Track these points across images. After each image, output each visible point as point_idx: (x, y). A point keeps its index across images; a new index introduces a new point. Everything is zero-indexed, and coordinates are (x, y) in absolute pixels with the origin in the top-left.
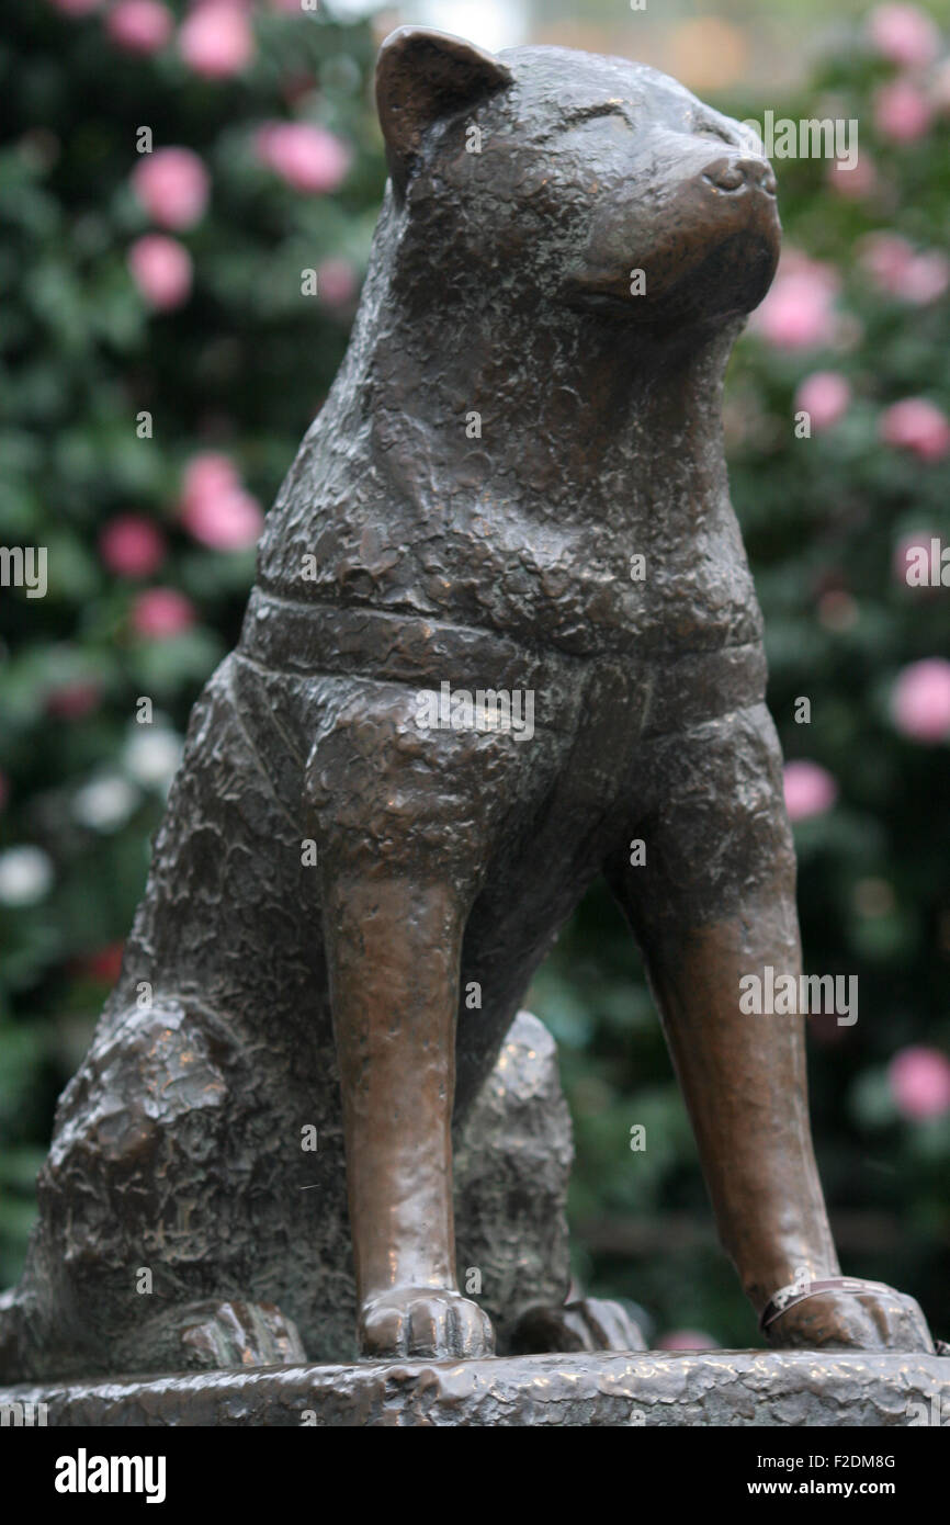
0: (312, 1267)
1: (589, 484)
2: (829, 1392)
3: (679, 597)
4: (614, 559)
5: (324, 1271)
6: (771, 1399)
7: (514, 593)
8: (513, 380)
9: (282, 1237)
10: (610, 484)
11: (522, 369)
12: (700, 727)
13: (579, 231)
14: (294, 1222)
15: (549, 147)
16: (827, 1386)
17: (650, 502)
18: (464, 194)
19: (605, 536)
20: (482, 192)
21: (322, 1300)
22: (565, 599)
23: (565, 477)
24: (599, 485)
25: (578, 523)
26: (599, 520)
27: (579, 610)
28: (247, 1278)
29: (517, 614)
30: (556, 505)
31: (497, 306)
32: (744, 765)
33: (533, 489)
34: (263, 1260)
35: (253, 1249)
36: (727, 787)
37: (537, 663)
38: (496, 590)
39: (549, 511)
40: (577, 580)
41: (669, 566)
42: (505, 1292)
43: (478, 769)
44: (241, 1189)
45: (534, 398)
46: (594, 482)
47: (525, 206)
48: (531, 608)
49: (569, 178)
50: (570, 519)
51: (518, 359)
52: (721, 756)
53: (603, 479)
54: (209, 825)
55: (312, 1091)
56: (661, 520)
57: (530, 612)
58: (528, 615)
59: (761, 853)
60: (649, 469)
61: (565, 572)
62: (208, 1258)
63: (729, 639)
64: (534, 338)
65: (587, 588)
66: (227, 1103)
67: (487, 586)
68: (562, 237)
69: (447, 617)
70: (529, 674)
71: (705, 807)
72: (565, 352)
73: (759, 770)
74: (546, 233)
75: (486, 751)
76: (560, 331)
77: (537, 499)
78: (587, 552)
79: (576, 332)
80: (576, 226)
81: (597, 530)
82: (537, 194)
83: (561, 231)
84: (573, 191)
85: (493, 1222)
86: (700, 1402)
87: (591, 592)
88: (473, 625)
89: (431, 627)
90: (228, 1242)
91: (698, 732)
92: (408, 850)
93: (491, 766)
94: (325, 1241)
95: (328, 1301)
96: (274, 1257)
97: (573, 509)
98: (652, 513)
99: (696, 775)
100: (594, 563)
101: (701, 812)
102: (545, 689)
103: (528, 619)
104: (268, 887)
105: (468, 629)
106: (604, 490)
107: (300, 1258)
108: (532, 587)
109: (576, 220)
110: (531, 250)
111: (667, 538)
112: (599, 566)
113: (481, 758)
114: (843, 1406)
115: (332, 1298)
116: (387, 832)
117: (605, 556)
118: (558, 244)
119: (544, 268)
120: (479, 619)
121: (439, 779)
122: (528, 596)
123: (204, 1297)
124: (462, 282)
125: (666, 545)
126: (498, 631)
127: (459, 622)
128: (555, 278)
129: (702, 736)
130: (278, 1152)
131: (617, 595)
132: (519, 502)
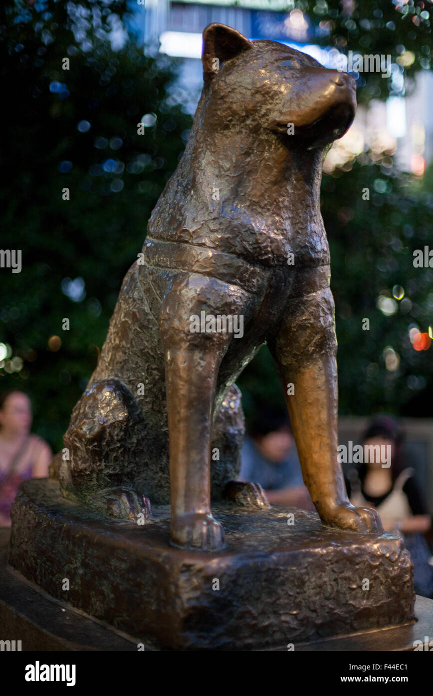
1: (275, 201)
3: (306, 246)
4: (282, 230)
5: (160, 474)
6: (332, 564)
7: (245, 241)
8: (248, 159)
9: (146, 464)
10: (282, 202)
11: (252, 155)
12: (309, 295)
13: (278, 101)
14: (151, 459)
17: (297, 210)
18: (233, 87)
19: (280, 221)
20: (240, 86)
21: (160, 484)
22: (264, 244)
23: (267, 198)
24: (279, 202)
25: (271, 216)
26: (278, 215)
27: (269, 249)
28: (133, 479)
29: (246, 249)
30: (263, 208)
31: (244, 131)
32: (323, 309)
33: (254, 201)
34: (139, 472)
35: (136, 469)
36: (317, 318)
37: (252, 269)
38: (238, 240)
39: (259, 210)
40: (269, 237)
42: (221, 478)
43: (228, 309)
44: (132, 449)
45: (256, 166)
46: (277, 200)
47: (257, 92)
48: (251, 247)
50: (267, 214)
51: (251, 151)
52: (315, 306)
53: (280, 200)
54: (127, 319)
55: (159, 415)
56: (300, 217)
57: (250, 249)
58: (250, 250)
59: (327, 342)
60: (297, 197)
61: (265, 234)
62: (120, 473)
63: (321, 263)
64: (257, 143)
65: (273, 241)
66: (127, 419)
67: (235, 238)
68: (271, 104)
69: (219, 249)
70: (249, 273)
71: (309, 325)
72: (269, 149)
73: (328, 312)
74: (264, 102)
75: (231, 302)
76: (267, 141)
77: (256, 205)
78: (273, 227)
79: (274, 142)
80: (277, 100)
81: (277, 219)
82: (262, 86)
83: (271, 101)
86: (306, 568)
87: (274, 242)
88: (229, 253)
89: (212, 252)
90: (127, 467)
91: (308, 297)
92: (199, 340)
94: (161, 465)
95: (162, 484)
96: (143, 471)
97: (269, 210)
98: (297, 214)
99: (307, 313)
100: (275, 231)
101: (308, 327)
102: (254, 279)
103: (250, 252)
104: (147, 344)
105: (226, 254)
106: (281, 204)
107: (152, 470)
108: (252, 240)
109: (277, 97)
110: (258, 108)
112: (277, 233)
115: (163, 483)
117: (279, 229)
118: (269, 106)
119: (263, 116)
120: (231, 251)
122: (251, 243)
123: (117, 485)
124: (230, 121)
125: (301, 226)
126: (239, 255)
127: (223, 251)
128: (267, 120)
129: (310, 299)
130: (146, 436)
131: (283, 244)
132: (248, 206)
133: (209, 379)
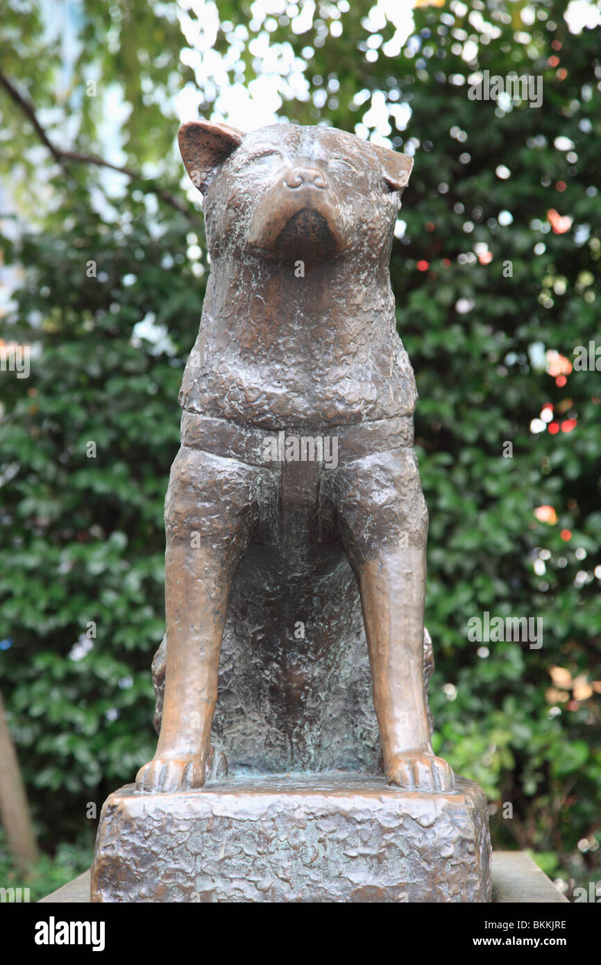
1: (272, 344)
3: (328, 399)
4: (287, 381)
5: (268, 727)
7: (234, 401)
8: (237, 294)
9: (240, 711)
10: (284, 344)
11: (240, 288)
12: (351, 463)
13: (249, 216)
14: (247, 704)
15: (241, 174)
17: (311, 352)
19: (282, 369)
21: (268, 741)
22: (258, 402)
23: (260, 341)
24: (279, 344)
25: (267, 364)
26: (279, 362)
27: (266, 407)
28: (222, 731)
29: (235, 411)
30: (256, 355)
31: (230, 257)
32: (377, 481)
33: (245, 348)
34: (231, 723)
35: (223, 717)
36: (366, 493)
37: (249, 435)
38: (226, 399)
39: (252, 358)
40: (265, 393)
41: (323, 383)
42: (374, 737)
43: (218, 489)
45: (245, 302)
46: (275, 343)
48: (242, 407)
49: (246, 189)
50: (263, 362)
51: (238, 283)
53: (280, 341)
56: (317, 360)
57: (241, 409)
58: (240, 411)
60: (309, 334)
61: (257, 389)
63: (365, 418)
64: (243, 271)
65: (270, 397)
67: (222, 398)
68: (243, 220)
69: (208, 414)
70: (245, 441)
71: (355, 504)
72: (256, 278)
74: (237, 218)
75: (221, 480)
76: (252, 267)
77: (248, 353)
78: (272, 378)
79: (259, 267)
80: (247, 213)
81: (278, 367)
83: (242, 216)
84: (246, 195)
85: (366, 702)
87: (273, 398)
88: (218, 417)
91: (351, 466)
92: (184, 531)
93: (225, 488)
94: (265, 713)
95: (271, 742)
96: (238, 721)
97: (265, 356)
98: (313, 357)
99: (351, 487)
100: (275, 383)
101: (355, 506)
102: (256, 448)
103: (240, 414)
105: (216, 419)
106: (281, 347)
107: (254, 721)
108: (241, 396)
109: (247, 210)
110: (233, 227)
111: (321, 369)
112: (279, 385)
113: (218, 484)
115: (272, 740)
116: (176, 522)
117: (282, 380)
118: (242, 223)
119: (239, 236)
120: (220, 414)
121: (198, 495)
122: (240, 402)
125: (321, 372)
126: (228, 419)
127: (212, 416)
128: (244, 241)
129: (352, 468)
130: (232, 670)
131: (289, 400)
132: (240, 354)
133: (200, 581)
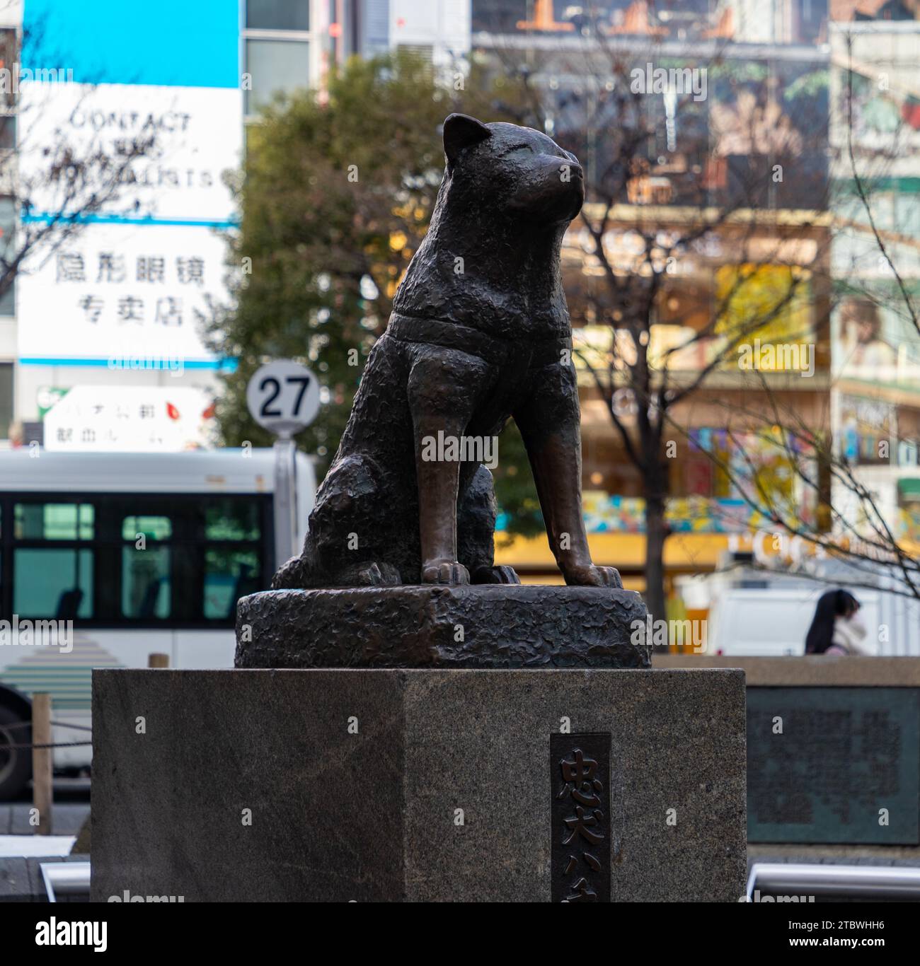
0: (405, 551)
1: (514, 278)
2: (586, 601)
3: (544, 320)
4: (521, 305)
5: (409, 552)
6: (566, 603)
7: (486, 316)
8: (488, 241)
9: (395, 540)
10: (521, 279)
11: (491, 237)
13: (513, 188)
14: (399, 535)
15: (504, 158)
16: (585, 599)
17: (535, 285)
18: (473, 174)
19: (518, 297)
20: (480, 173)
21: (408, 562)
22: (503, 319)
23: (505, 276)
24: (517, 279)
25: (509, 292)
26: (517, 291)
27: (508, 323)
28: (382, 554)
29: (486, 323)
30: (502, 285)
32: (564, 379)
33: (494, 279)
34: (388, 548)
35: (384, 544)
36: (558, 387)
37: (493, 341)
38: (479, 315)
39: (499, 287)
40: (508, 312)
41: (540, 308)
43: (471, 378)
44: (381, 523)
45: (495, 247)
47: (494, 179)
48: (492, 321)
49: (511, 170)
50: (506, 291)
51: (490, 233)
52: (556, 377)
53: (519, 277)
54: (374, 394)
56: (538, 292)
58: (490, 324)
60: (535, 274)
61: (504, 309)
63: (560, 335)
65: (511, 315)
66: (377, 493)
67: (476, 313)
68: (507, 191)
69: (462, 323)
70: (490, 345)
71: (550, 394)
72: (507, 231)
73: (569, 382)
74: (502, 189)
75: (474, 372)
76: (505, 224)
77: (495, 283)
78: (512, 302)
79: (511, 224)
80: (512, 187)
81: (516, 295)
82: (499, 174)
83: (507, 188)
84: (512, 174)
87: (513, 316)
88: (470, 327)
89: (456, 326)
90: (376, 541)
91: (549, 367)
92: (445, 405)
93: (475, 377)
94: (410, 542)
95: (410, 563)
96: (392, 547)
97: (508, 287)
98: (535, 289)
99: (547, 382)
100: (514, 306)
104: (394, 417)
106: (519, 281)
108: (492, 314)
109: (512, 185)
110: (496, 195)
111: (540, 298)
112: (516, 307)
113: (471, 374)
114: (591, 606)
115: (412, 562)
116: (438, 398)
117: (518, 304)
118: (506, 193)
119: (500, 201)
120: (473, 325)
121: (456, 381)
122: (491, 317)
124: (471, 205)
125: (539, 301)
126: (479, 329)
127: (465, 325)
128: (505, 205)
129: (551, 369)
131: (522, 318)
132: (489, 284)
